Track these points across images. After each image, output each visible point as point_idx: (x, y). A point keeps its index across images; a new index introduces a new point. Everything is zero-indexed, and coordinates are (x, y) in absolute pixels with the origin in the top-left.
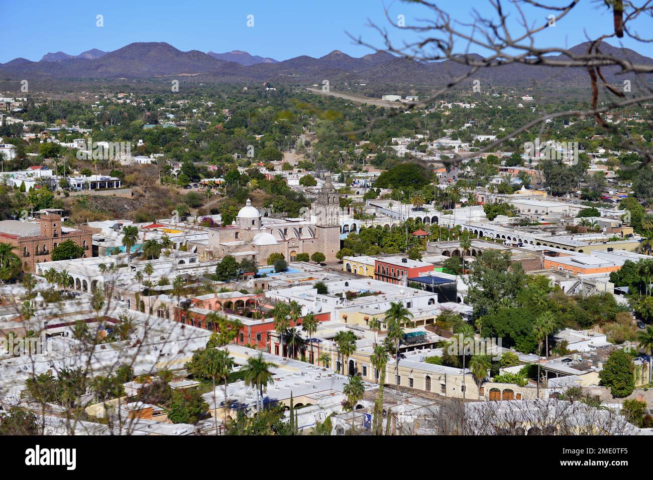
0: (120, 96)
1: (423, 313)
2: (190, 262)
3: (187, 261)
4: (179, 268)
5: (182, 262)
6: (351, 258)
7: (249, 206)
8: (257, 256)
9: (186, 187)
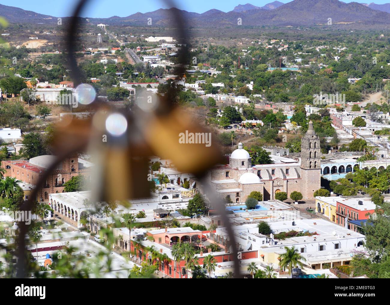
0: (272, 42)
1: (342, 255)
2: (173, 197)
3: (170, 196)
4: (162, 202)
5: (165, 197)
6: (323, 198)
7: (240, 149)
8: (241, 194)
9: (226, 127)
